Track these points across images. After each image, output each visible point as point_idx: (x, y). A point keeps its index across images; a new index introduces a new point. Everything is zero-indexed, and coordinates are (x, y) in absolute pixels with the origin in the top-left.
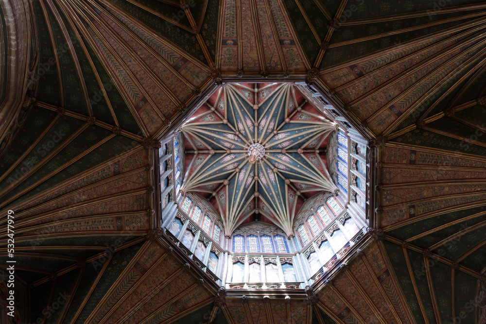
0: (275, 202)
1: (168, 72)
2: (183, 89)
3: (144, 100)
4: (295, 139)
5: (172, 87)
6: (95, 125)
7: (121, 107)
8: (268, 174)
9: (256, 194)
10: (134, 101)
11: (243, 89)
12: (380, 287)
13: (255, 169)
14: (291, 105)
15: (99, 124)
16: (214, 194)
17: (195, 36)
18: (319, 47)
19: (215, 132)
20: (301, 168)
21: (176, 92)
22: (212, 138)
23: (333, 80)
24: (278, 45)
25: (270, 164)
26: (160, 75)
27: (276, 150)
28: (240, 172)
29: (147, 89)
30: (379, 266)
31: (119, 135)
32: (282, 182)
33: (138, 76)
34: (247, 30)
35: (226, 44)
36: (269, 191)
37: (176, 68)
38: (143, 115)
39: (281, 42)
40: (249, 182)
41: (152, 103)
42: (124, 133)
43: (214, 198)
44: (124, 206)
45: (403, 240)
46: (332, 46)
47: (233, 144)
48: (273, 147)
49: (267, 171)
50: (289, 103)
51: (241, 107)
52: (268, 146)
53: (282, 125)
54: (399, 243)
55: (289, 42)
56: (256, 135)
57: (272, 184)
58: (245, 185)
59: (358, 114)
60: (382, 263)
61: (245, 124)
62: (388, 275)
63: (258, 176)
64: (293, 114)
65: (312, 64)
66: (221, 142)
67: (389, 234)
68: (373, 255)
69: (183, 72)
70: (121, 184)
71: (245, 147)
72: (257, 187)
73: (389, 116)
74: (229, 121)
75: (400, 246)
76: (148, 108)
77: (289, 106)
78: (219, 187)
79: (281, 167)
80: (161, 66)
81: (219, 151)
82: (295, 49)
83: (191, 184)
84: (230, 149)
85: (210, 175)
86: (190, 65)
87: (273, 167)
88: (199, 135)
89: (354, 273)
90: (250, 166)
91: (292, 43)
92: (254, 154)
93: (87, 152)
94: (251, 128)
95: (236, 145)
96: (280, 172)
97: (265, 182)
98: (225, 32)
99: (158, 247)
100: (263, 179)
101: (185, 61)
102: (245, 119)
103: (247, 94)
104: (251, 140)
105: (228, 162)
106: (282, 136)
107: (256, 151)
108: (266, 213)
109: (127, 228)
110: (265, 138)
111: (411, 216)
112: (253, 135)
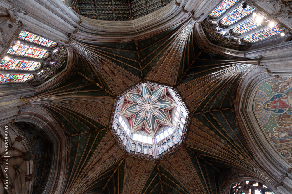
0: (160, 93)
1: (133, 170)
2: (136, 162)
3: (145, 172)
4: (138, 98)
5: (137, 166)
6: (162, 180)
7: (151, 177)
8: (153, 99)
9: (161, 99)
10: (147, 175)
11: (132, 122)
12: (158, 71)
13: (154, 103)
14: (128, 105)
15: (160, 179)
16: (169, 111)
17: (119, 167)
18: (100, 131)
19: (150, 123)
20: (144, 91)
21: (138, 164)
22: (152, 123)
23: (106, 122)
24: (106, 145)
25: (149, 100)
26: (136, 172)
27: (144, 101)
28: (157, 107)
29: (141, 173)
30: (152, 74)
31: (160, 171)
32: (153, 93)
33: (139, 178)
34: (107, 157)
35: (115, 159)
36: (158, 96)
37: (131, 168)
38: (150, 169)
39: (105, 144)
40: (159, 103)
41: (145, 169)
42: (159, 170)
43: (170, 110)
44: (180, 160)
45: (140, 71)
46: (98, 128)
47: (150, 115)
48: (144, 102)
49: (152, 100)
50: (128, 107)
51: (138, 120)
52: (145, 104)
53: (136, 104)
54: (141, 72)
55: (104, 142)
56: (144, 109)
57: (155, 96)
58: (160, 104)
59: (112, 108)
60: (150, 74)
61: (142, 115)
62: (153, 71)
63: (155, 101)
64: (130, 103)
65: (106, 130)
66: (152, 119)
67: (141, 77)
68: (150, 78)
69: (131, 165)
70: (174, 164)
71: (149, 110)
72: (159, 100)
73: (107, 101)
74: (144, 120)
75: (143, 71)
76: (147, 169)
77: (129, 106)
78: (166, 111)
79: (148, 97)
80: (133, 174)
81: (155, 118)
82: (105, 139)
83: (169, 123)
84: (152, 114)
85: (163, 117)
86: (128, 165)
87: (150, 99)
88: (153, 128)
89: (159, 80)
90: (154, 106)
91: (103, 141)
92: (149, 107)
93: (170, 179)
94: (142, 112)
95: (150, 113)
96: (150, 95)
97: (156, 99)
98: (112, 162)
99: (187, 142)
100: (155, 99)
101: (127, 167)
102: (141, 116)
103: (133, 120)
104: (146, 110)
105: (157, 113)
106: (139, 102)
107: (148, 107)
108: (165, 93)
109: (186, 155)
110: (143, 106)
111: (131, 75)
112: (144, 110)
